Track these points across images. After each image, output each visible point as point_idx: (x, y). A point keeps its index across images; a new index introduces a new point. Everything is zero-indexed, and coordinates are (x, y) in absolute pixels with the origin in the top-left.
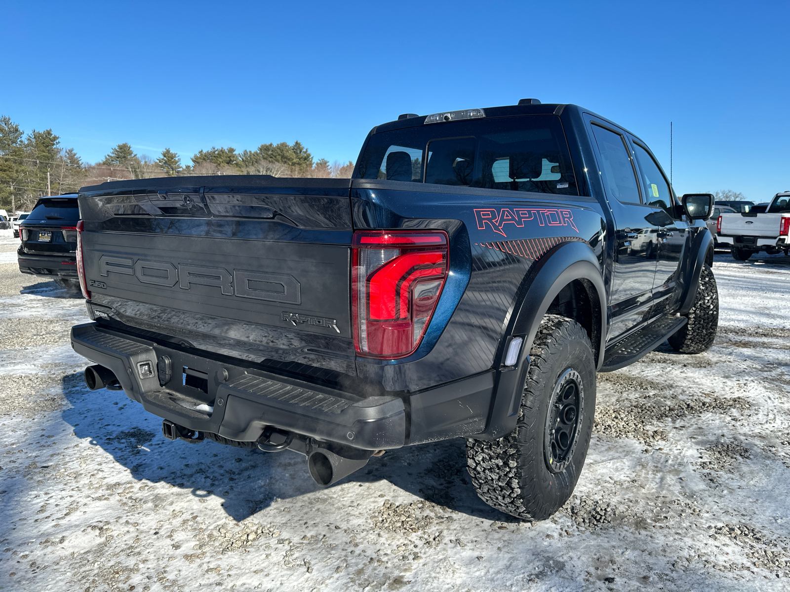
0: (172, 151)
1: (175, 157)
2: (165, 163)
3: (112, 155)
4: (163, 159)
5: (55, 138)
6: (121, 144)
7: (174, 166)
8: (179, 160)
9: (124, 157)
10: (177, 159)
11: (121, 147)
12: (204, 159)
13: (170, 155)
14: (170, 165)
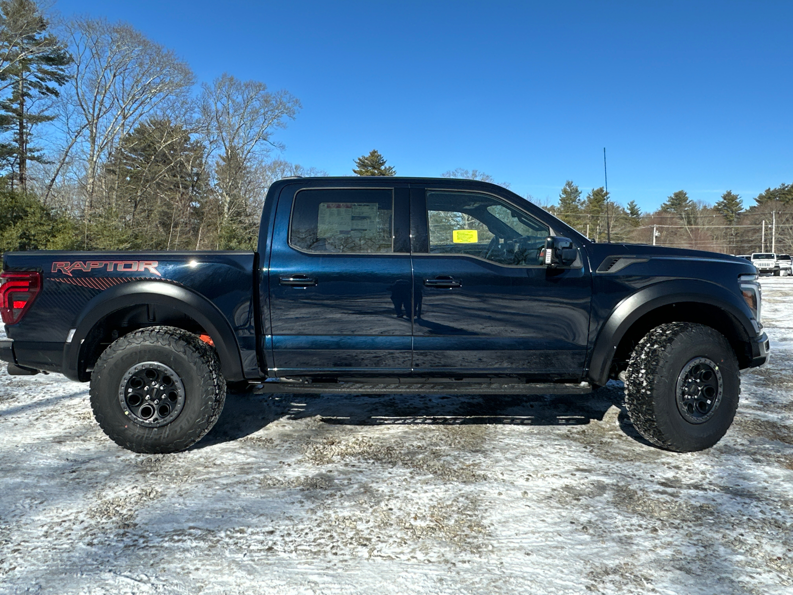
0: (733, 193)
1: (736, 198)
2: (725, 206)
3: (668, 203)
4: (723, 202)
5: (607, 193)
6: (677, 191)
7: (734, 209)
8: (742, 201)
9: (679, 204)
10: (738, 200)
11: (676, 195)
12: (769, 198)
13: (730, 197)
14: (729, 208)
